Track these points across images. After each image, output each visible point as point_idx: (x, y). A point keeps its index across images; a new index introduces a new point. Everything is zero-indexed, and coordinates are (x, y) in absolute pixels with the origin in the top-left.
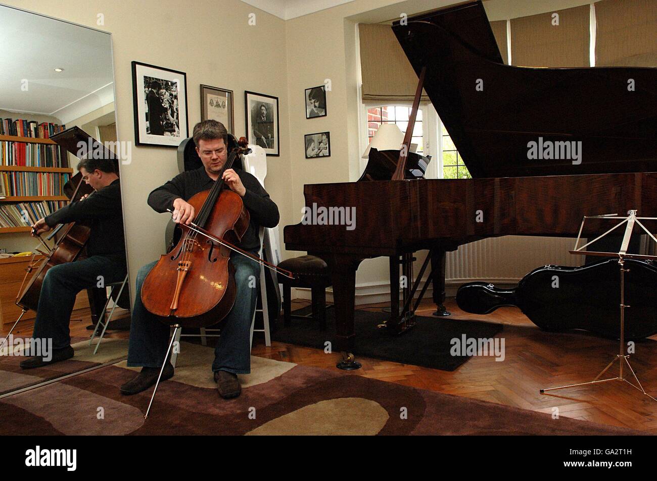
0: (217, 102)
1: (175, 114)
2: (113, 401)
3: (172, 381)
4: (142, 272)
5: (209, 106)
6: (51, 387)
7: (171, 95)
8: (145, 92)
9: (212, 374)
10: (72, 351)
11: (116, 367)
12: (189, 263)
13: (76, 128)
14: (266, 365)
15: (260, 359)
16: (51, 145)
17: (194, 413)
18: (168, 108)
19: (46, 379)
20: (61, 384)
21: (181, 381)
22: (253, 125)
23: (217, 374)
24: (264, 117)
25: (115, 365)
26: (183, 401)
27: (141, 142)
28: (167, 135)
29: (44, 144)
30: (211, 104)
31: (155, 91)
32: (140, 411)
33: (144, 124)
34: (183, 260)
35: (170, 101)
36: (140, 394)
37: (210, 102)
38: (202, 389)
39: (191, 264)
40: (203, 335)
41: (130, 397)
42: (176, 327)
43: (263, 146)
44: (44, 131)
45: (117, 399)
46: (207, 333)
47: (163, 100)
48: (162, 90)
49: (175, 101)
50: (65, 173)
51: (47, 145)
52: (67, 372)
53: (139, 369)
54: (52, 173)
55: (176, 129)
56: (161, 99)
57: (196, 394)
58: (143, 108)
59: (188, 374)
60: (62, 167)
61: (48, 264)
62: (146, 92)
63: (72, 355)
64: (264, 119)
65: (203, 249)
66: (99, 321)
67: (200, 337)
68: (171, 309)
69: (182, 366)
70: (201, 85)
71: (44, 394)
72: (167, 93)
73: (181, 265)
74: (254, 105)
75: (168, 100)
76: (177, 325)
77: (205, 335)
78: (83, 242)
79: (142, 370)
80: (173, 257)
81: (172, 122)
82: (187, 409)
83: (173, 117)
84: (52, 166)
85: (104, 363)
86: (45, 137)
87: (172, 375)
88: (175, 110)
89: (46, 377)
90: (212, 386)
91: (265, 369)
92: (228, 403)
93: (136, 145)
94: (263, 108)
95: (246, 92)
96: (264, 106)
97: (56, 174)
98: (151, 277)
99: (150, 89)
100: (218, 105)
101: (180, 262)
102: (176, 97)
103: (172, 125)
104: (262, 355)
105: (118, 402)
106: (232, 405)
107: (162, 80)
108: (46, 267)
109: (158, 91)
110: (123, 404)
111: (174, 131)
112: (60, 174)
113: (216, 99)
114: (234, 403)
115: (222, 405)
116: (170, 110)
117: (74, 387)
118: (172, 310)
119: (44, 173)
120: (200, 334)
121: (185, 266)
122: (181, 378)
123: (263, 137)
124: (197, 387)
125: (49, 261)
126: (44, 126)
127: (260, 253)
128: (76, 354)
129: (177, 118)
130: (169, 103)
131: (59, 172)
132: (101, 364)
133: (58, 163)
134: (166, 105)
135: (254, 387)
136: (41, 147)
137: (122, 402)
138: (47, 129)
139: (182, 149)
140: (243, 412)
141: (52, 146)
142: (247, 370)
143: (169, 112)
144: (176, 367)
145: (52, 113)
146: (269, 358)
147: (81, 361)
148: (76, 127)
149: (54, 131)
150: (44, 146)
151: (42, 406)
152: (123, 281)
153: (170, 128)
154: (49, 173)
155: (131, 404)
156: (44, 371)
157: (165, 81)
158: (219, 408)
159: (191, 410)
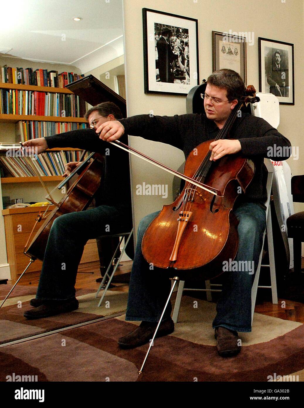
0: (229, 49)
1: (186, 61)
2: (109, 355)
3: (172, 337)
4: (143, 222)
5: (221, 53)
6: (49, 339)
7: (182, 42)
8: (155, 39)
9: (212, 331)
10: (77, 302)
11: (118, 320)
12: (190, 213)
13: (91, 77)
14: (270, 324)
15: (265, 317)
16: (70, 94)
17: (190, 370)
18: (179, 55)
19: (47, 330)
20: (61, 336)
21: (181, 337)
22: (267, 72)
23: (217, 330)
24: (278, 64)
25: (117, 318)
26: (180, 357)
27: (150, 90)
28: (177, 83)
29: (63, 93)
30: (224, 51)
31: (165, 38)
32: (135, 366)
33: (153, 71)
34: (184, 210)
35: (181, 48)
36: (137, 348)
37: (222, 49)
38: (202, 346)
39: (192, 214)
40: (208, 290)
41: (127, 352)
42: (175, 280)
43: (277, 94)
44: (64, 81)
45: (114, 353)
46: (212, 288)
47: (173, 47)
48: (173, 37)
49: (186, 48)
50: (82, 123)
51: (66, 94)
52: (69, 324)
53: (138, 323)
54: (70, 122)
55: (187, 76)
56: (172, 46)
57: (193, 350)
58: (153, 55)
59: (189, 329)
60: (80, 117)
61: (56, 214)
62: (157, 39)
63: (77, 307)
64: (279, 66)
65: (205, 200)
66: (106, 273)
67: (205, 292)
68: (170, 261)
69: (184, 322)
70: (213, 32)
71: (43, 344)
72: (178, 40)
73: (182, 215)
74: (267, 52)
75: (179, 48)
76: (176, 278)
77: (211, 290)
78: (92, 192)
79: (141, 324)
80: (175, 208)
81: (182, 70)
82: (183, 366)
83: (184, 64)
84: (71, 116)
85: (107, 315)
86: (64, 87)
87: (172, 330)
88: (186, 57)
89: (47, 328)
90: (212, 343)
91: (268, 327)
92: (226, 361)
93: (145, 93)
94: (277, 55)
95: (260, 39)
96: (278, 53)
97: (74, 124)
98: (152, 228)
99: (161, 36)
100: (230, 52)
101: (181, 212)
102: (187, 44)
103: (183, 72)
104: (268, 313)
105: (113, 356)
106: (229, 364)
107: (173, 27)
108: (55, 216)
109: (169, 37)
110: (119, 358)
111: (185, 78)
112: (78, 124)
113: (229, 46)
114: (232, 362)
115: (219, 364)
116: (181, 57)
117: (72, 339)
118: (172, 262)
119: (62, 122)
120: (206, 289)
121: (185, 216)
122: (181, 333)
123: (277, 85)
124: (196, 344)
125: (58, 211)
126: (64, 75)
127: (267, 204)
128: (81, 306)
129: (188, 65)
130: (180, 50)
131: (78, 121)
132: (102, 317)
133: (76, 112)
134: (177, 52)
135: (255, 345)
136: (60, 96)
137: (118, 356)
138: (67, 79)
139: (191, 97)
140: (240, 371)
141: (71, 96)
142: (248, 327)
143: (180, 59)
144: (177, 322)
145: (73, 62)
146: (275, 317)
147: (85, 313)
148: (91, 75)
149: (73, 80)
150: (63, 96)
151: (38, 356)
152: (130, 231)
153: (180, 76)
154: (67, 122)
155: (128, 359)
156: (47, 322)
157: (176, 27)
158: (216, 366)
159: (187, 367)
